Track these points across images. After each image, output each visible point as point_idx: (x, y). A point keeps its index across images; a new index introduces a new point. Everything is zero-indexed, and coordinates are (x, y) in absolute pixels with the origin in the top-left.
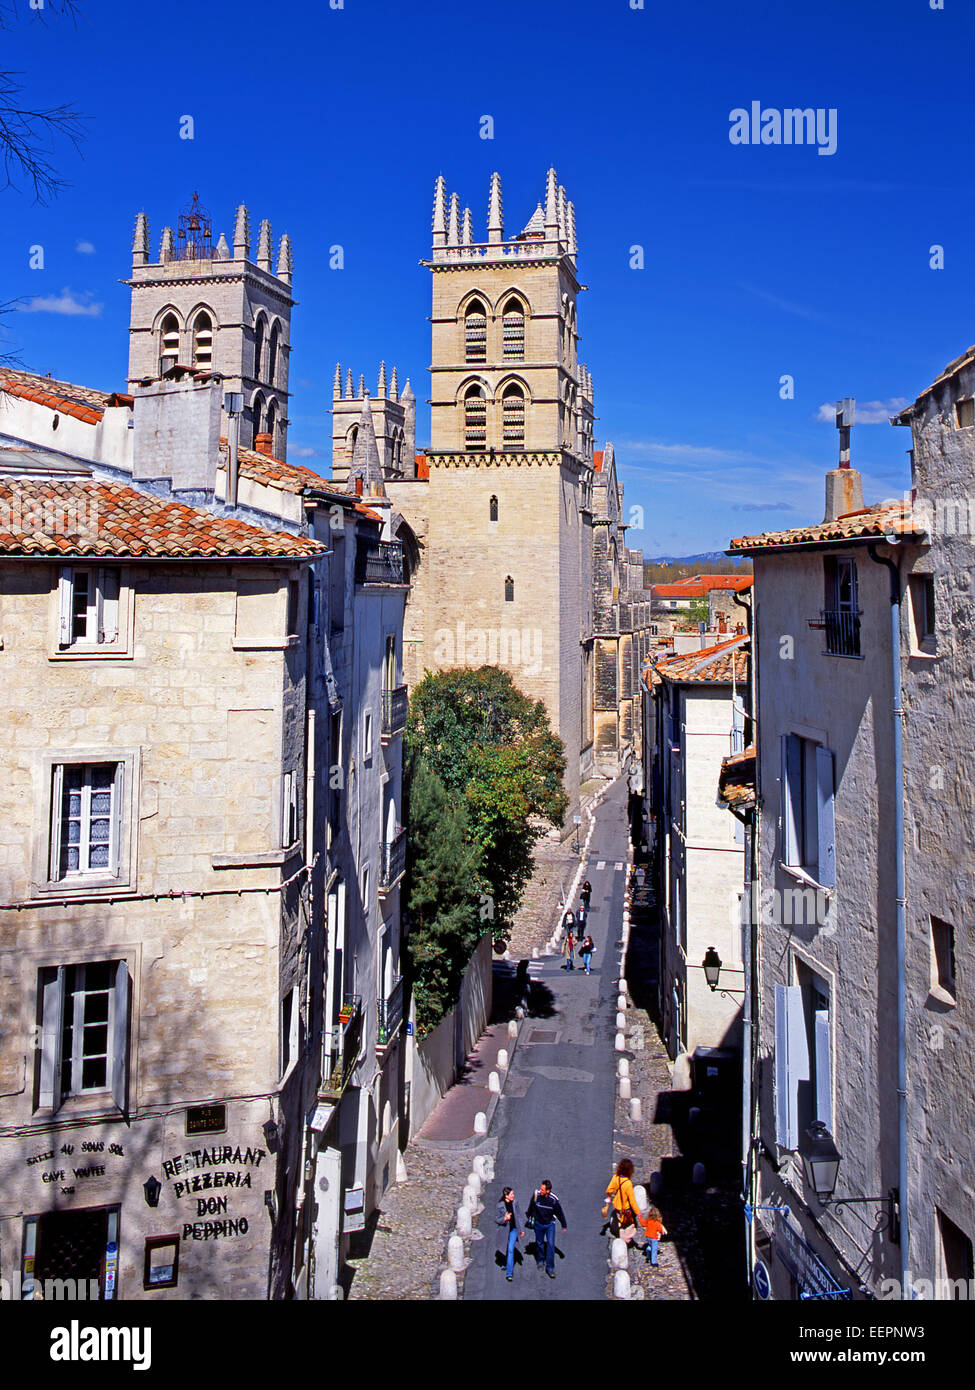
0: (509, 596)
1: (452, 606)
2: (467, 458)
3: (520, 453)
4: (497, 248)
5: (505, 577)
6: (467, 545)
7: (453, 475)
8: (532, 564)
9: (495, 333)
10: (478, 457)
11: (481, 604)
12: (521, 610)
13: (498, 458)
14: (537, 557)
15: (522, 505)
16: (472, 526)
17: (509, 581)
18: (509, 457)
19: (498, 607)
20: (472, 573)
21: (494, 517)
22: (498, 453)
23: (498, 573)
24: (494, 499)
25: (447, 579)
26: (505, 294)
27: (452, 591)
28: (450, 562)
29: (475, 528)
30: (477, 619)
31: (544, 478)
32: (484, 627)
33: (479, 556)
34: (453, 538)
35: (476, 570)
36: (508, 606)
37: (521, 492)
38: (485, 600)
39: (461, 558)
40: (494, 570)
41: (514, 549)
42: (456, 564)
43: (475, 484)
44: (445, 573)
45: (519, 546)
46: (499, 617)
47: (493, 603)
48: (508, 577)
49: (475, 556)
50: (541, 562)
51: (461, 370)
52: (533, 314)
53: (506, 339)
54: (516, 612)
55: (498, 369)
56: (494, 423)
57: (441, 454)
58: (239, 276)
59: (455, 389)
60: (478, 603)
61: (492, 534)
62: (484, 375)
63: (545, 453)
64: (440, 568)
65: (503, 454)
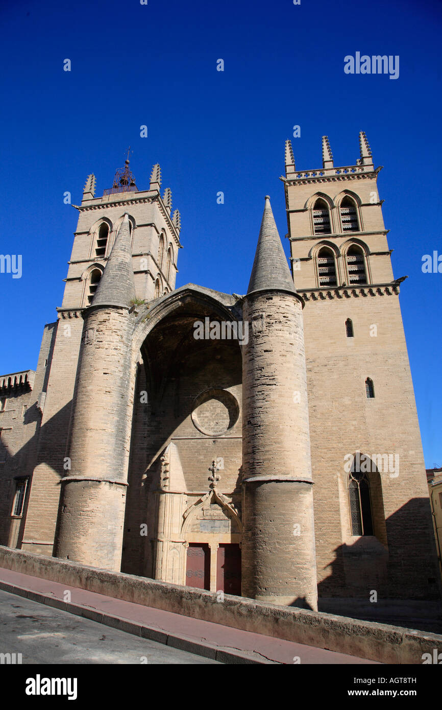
0: (371, 394)
1: (320, 404)
2: (324, 293)
3: (365, 287)
5: (365, 379)
6: (330, 355)
7: (313, 306)
8: (386, 368)
9: (336, 216)
10: (332, 293)
11: (347, 401)
12: (381, 404)
13: (349, 292)
14: (390, 361)
15: (372, 324)
16: (332, 341)
17: (369, 382)
18: (357, 291)
19: (362, 403)
20: (335, 377)
21: (350, 333)
23: (359, 376)
27: (321, 392)
28: (316, 369)
29: (335, 343)
30: (345, 413)
31: (388, 304)
32: (350, 420)
33: (341, 364)
34: (318, 351)
35: (339, 374)
36: (370, 401)
37: (370, 314)
38: (349, 398)
39: (326, 366)
40: (355, 373)
41: (370, 357)
42: (322, 370)
43: (332, 311)
44: (313, 378)
45: (374, 354)
46: (363, 411)
47: (356, 400)
48: (368, 379)
49: (338, 364)
50: (394, 365)
51: (313, 238)
52: (362, 203)
53: (343, 222)
54: (379, 406)
55: (341, 236)
56: (342, 270)
57: (304, 292)
58: (153, 198)
59: (310, 250)
60: (344, 400)
61: (350, 347)
62: (331, 240)
63: (386, 286)
64: (308, 375)
65: (353, 289)
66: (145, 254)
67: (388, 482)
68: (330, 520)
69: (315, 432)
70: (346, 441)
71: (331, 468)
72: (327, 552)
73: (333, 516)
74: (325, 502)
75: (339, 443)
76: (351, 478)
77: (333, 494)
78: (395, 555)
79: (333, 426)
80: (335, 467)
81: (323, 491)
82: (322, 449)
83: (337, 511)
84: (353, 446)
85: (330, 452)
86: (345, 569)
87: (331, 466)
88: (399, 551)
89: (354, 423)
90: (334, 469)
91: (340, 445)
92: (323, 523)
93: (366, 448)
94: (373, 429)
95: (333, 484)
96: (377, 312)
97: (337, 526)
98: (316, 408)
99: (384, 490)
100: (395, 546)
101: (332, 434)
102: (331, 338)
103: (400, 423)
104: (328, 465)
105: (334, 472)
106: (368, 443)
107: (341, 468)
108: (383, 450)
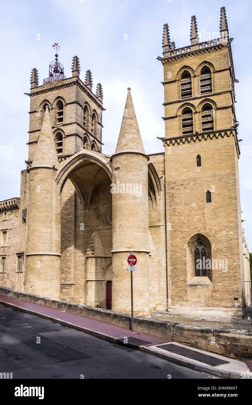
0: (209, 200)
1: (178, 207)
2: (184, 140)
3: (211, 133)
4: (196, 46)
5: (206, 191)
6: (185, 179)
7: (177, 148)
8: (220, 184)
9: (196, 83)
10: (189, 139)
11: (194, 205)
12: (215, 205)
13: (200, 137)
14: (223, 180)
15: (214, 157)
16: (187, 170)
17: (209, 193)
18: (206, 136)
19: (203, 206)
20: (188, 191)
21: (199, 164)
22: (200, 134)
23: (203, 190)
24: (199, 157)
25: (175, 195)
26: (200, 65)
27: (179, 201)
28: (176, 188)
29: (189, 171)
30: (192, 212)
31: (225, 143)
32: (195, 216)
33: (192, 183)
34: (178, 176)
35: (190, 190)
36: (208, 205)
37: (213, 151)
38: (196, 203)
39: (182, 185)
40: (200, 188)
41: (210, 178)
42: (179, 188)
43: (188, 151)
44: (174, 192)
45: (213, 176)
46: (204, 210)
47: (200, 204)
48: (208, 191)
49: (190, 183)
50: (225, 182)
51: (179, 102)
52: (216, 70)
53: (202, 86)
54: (213, 207)
55: (199, 98)
56: (197, 123)
57: (171, 140)
58: (74, 83)
59: (176, 111)
60: (192, 205)
61: (198, 173)
62: (191, 102)
63: (225, 131)
64: (171, 191)
65: (202, 135)
66: (73, 123)
67: (215, 249)
68: (181, 269)
69: (174, 223)
70: (192, 227)
71: (182, 242)
72: (178, 284)
73: (183, 267)
74: (179, 259)
75: (188, 228)
76: (196, 247)
77: (183, 255)
78: (216, 286)
79: (185, 219)
80: (185, 242)
81: (177, 254)
82: (178, 232)
83: (185, 264)
84: (196, 230)
85: (182, 233)
86: (188, 292)
87: (182, 241)
88: (219, 284)
89: (198, 217)
90: (184, 243)
91: (188, 230)
92: (177, 270)
93: (203, 231)
94: (209, 220)
95: (183, 250)
96: (218, 149)
97: (184, 272)
98: (176, 210)
99: (212, 253)
100: (217, 282)
101: (184, 224)
102: (187, 168)
103: (226, 216)
104: (181, 240)
105: (184, 244)
106: (205, 228)
107: (189, 242)
108: (214, 232)
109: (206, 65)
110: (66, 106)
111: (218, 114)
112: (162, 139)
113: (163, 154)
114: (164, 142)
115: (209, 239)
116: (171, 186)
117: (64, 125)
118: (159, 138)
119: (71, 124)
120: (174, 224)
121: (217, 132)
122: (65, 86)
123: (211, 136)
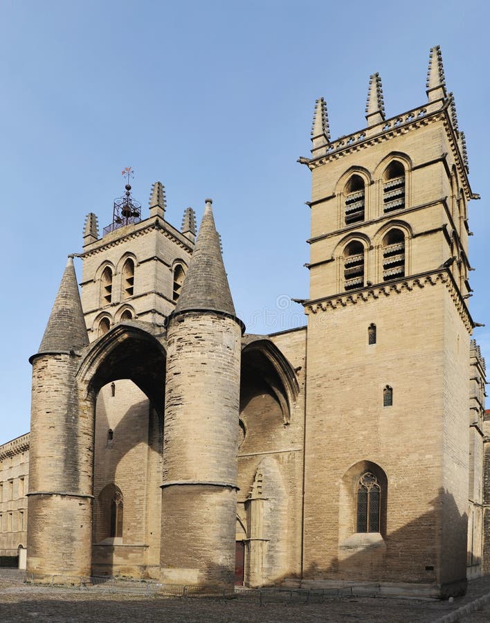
0: (388, 401)
1: (327, 418)
2: (344, 299)
3: (398, 281)
4: (376, 128)
5: (383, 386)
6: (343, 368)
7: (331, 316)
8: (412, 372)
10: (355, 297)
11: (358, 412)
13: (376, 292)
14: (418, 365)
15: (402, 325)
16: (349, 352)
17: (389, 389)
18: (388, 288)
19: (375, 412)
20: (349, 389)
21: (373, 340)
22: (376, 286)
23: (377, 385)
24: (373, 327)
25: (323, 398)
26: (384, 160)
27: (330, 406)
28: (327, 384)
29: (352, 353)
30: (355, 424)
31: (427, 297)
32: (360, 430)
33: (357, 374)
34: (330, 365)
35: (353, 386)
36: (387, 410)
37: (401, 314)
38: (362, 409)
39: (338, 379)
40: (372, 382)
41: (393, 363)
42: (333, 384)
43: (353, 318)
44: (322, 393)
45: (398, 359)
46: (376, 420)
47: (369, 410)
48: (387, 386)
49: (353, 375)
51: (339, 233)
52: (414, 166)
53: (386, 200)
54: (396, 414)
55: (377, 222)
56: (373, 266)
57: (319, 302)
58: (153, 226)
59: (333, 249)
60: (355, 411)
61: (370, 355)
62: (362, 230)
63: (427, 275)
64: (317, 391)
65: (381, 287)
66: (150, 293)
68: (328, 521)
69: (319, 444)
70: (353, 450)
71: (333, 476)
73: (332, 517)
74: (325, 505)
75: (345, 453)
76: (361, 484)
77: (333, 498)
78: (392, 548)
79: (339, 438)
80: (338, 475)
81: (323, 496)
83: (336, 512)
84: (360, 455)
85: (334, 461)
87: (334, 474)
89: (363, 433)
90: (337, 477)
91: (347, 455)
92: (321, 523)
93: (374, 455)
94: (386, 436)
95: (334, 490)
96: (411, 309)
97: (335, 525)
98: (323, 422)
100: (394, 541)
101: (337, 446)
102: (347, 348)
103: (420, 428)
104: (331, 473)
105: (336, 479)
106: (377, 451)
107: (346, 476)
108: (394, 456)
109: (396, 159)
110: (138, 266)
111: (414, 247)
112: (301, 302)
113: (305, 328)
114: (306, 307)
115: (385, 470)
116: (317, 383)
117: (134, 298)
118: (296, 301)
119: (146, 295)
120: (318, 447)
121: (410, 278)
122: (138, 234)
123: (399, 286)
